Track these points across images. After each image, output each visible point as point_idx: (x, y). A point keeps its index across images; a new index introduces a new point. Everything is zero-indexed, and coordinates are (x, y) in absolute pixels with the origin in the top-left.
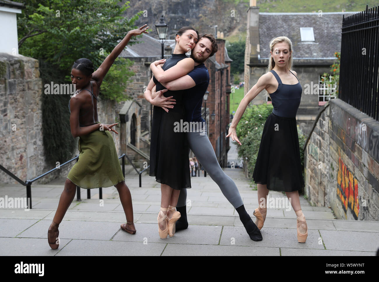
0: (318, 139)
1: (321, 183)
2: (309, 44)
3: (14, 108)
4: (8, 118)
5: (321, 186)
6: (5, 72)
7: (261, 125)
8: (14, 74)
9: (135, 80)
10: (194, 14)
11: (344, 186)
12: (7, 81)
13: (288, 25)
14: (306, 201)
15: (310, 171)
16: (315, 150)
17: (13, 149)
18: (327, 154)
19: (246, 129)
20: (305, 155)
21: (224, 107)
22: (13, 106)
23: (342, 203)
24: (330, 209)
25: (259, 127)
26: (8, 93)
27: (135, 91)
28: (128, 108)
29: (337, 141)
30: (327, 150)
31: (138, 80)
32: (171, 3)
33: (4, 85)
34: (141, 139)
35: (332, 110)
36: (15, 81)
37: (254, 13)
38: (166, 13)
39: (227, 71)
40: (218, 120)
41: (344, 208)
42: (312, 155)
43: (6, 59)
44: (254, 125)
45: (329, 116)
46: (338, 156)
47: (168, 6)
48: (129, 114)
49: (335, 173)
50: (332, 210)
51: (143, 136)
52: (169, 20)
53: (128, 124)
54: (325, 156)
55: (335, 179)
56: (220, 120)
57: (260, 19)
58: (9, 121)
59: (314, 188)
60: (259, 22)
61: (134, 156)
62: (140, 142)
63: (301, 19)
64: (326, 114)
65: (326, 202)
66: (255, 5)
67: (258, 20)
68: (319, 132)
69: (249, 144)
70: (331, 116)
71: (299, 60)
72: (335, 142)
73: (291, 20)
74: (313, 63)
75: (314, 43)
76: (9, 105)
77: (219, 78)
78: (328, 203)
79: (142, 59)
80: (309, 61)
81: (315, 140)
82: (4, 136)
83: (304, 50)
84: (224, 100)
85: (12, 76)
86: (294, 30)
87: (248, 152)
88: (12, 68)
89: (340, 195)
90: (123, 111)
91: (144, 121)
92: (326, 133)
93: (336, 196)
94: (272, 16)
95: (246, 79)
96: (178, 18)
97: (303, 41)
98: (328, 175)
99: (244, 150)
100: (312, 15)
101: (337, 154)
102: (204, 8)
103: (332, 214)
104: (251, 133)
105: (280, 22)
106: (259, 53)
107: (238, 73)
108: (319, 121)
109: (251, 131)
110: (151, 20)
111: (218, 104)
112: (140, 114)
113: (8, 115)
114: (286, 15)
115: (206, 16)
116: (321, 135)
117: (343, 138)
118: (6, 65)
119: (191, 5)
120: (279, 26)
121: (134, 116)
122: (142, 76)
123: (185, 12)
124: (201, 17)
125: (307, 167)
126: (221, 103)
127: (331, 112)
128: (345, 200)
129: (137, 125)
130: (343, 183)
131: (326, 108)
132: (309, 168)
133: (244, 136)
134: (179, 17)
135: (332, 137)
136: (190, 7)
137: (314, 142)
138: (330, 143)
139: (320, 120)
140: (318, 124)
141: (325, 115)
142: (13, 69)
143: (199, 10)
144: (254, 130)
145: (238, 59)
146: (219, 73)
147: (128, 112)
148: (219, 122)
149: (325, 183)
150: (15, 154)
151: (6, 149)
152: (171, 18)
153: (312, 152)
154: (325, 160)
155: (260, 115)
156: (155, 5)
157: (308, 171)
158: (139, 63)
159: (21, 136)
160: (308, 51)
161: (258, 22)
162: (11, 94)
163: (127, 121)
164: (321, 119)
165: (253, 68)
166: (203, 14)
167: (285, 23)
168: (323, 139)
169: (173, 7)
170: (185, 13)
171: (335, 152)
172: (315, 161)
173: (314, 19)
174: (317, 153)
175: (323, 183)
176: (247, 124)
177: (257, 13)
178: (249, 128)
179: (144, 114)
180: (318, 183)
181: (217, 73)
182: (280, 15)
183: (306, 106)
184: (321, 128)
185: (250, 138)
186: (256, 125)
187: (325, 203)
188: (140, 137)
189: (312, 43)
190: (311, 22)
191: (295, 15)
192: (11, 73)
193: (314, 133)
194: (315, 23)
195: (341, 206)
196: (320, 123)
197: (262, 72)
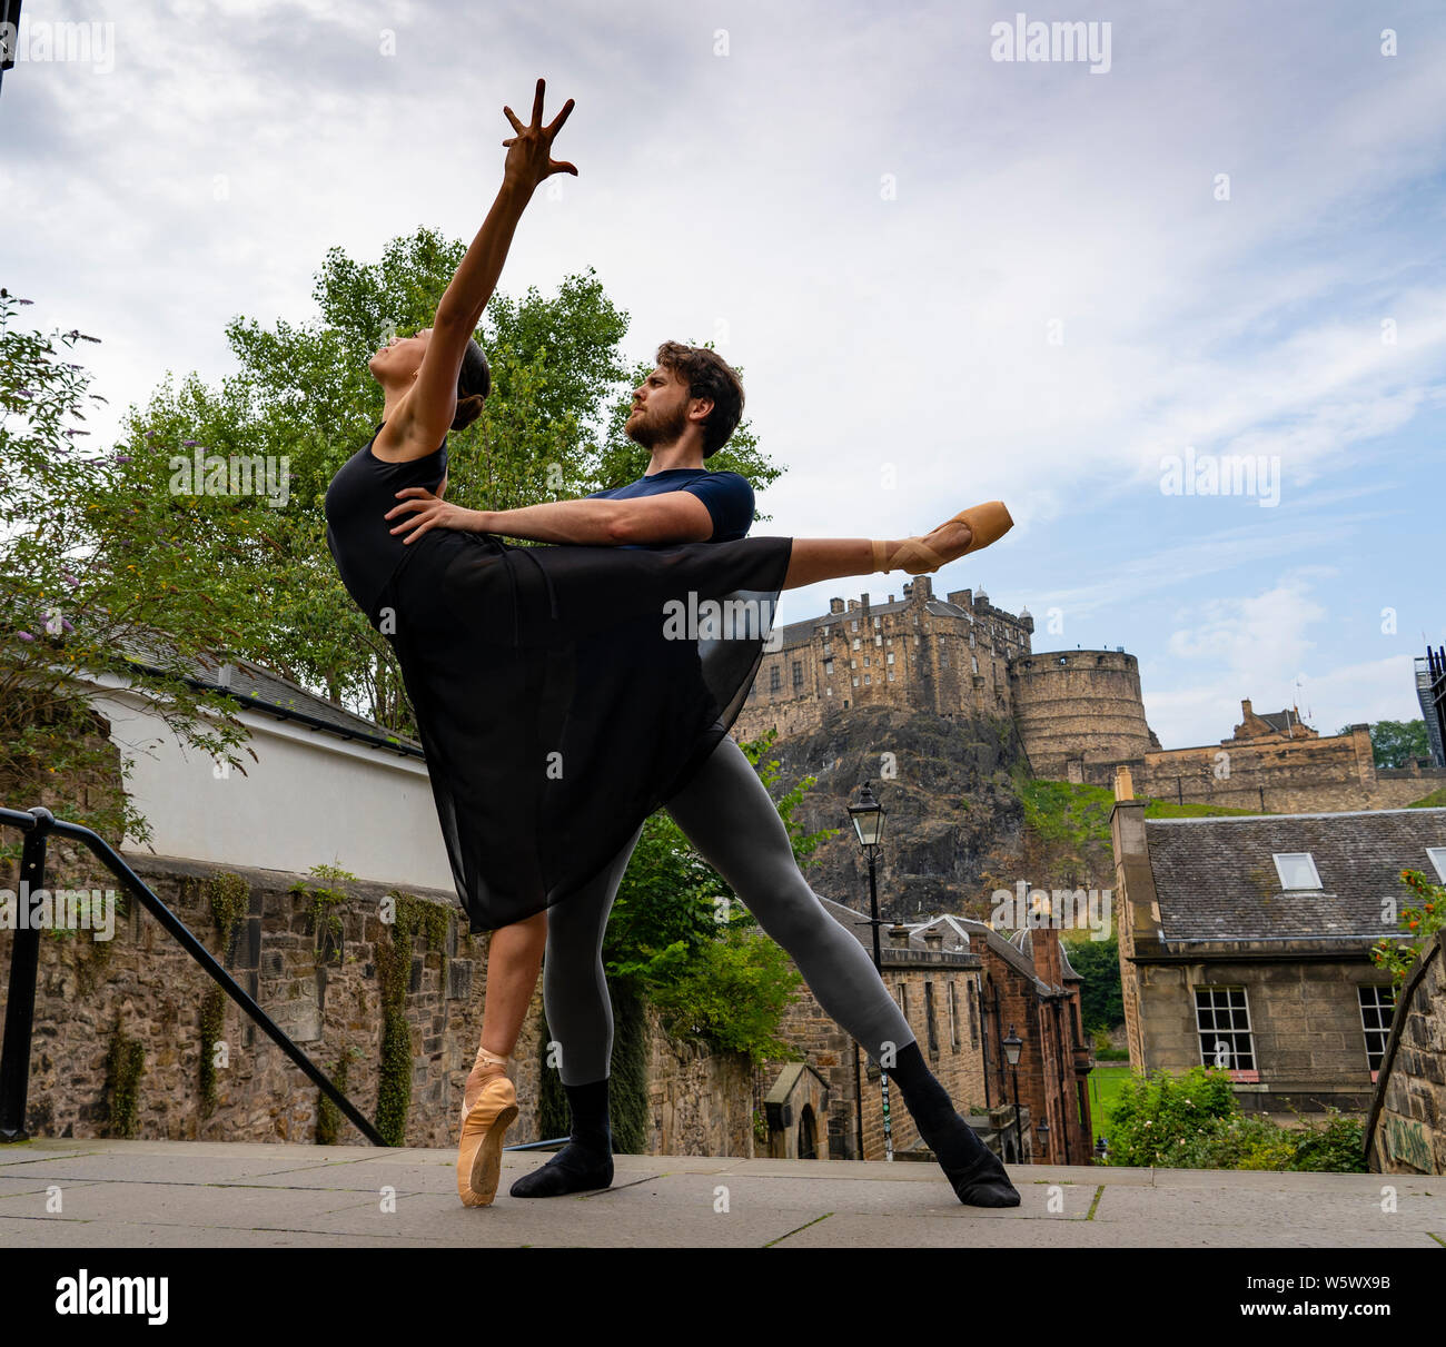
0: (1415, 1090)
2: (1308, 898)
3: (462, 1041)
4: (443, 1065)
6: (444, 933)
7: (1196, 1131)
8: (468, 945)
9: (810, 1013)
10: (968, 871)
12: (447, 962)
13: (1236, 849)
16: (1412, 1136)
19: (1148, 1145)
21: (1073, 1110)
22: (460, 1034)
25: (1190, 1136)
26: (448, 994)
27: (809, 1043)
28: (790, 1084)
33: (438, 971)
36: (469, 964)
37: (1130, 818)
38: (893, 873)
39: (1073, 1006)
40: (1060, 1153)
42: (1404, 1158)
44: (1173, 1130)
47: (897, 855)
48: (792, 1103)
52: (903, 888)
53: (791, 1135)
56: (1064, 1150)
57: (1149, 836)
58: (445, 1075)
60: (1149, 844)
63: (1269, 830)
66: (1131, 797)
67: (1144, 837)
68: (1417, 1062)
71: (1284, 941)
73: (1242, 836)
74: (1329, 951)
75: (1324, 895)
76: (448, 1029)
77: (1049, 1026)
81: (1403, 1100)
82: (428, 1118)
83: (1294, 915)
84: (1072, 1093)
85: (462, 950)
86: (1255, 862)
90: (776, 1094)
91: (838, 1132)
94: (1184, 825)
95: (1130, 1017)
96: (926, 885)
97: (1287, 891)
100: (1303, 820)
102: (993, 855)
105: (1210, 840)
106: (1161, 925)
107: (1104, 1027)
108: (1408, 1025)
109: (1165, 1151)
110: (854, 891)
111: (1055, 1101)
112: (824, 1108)
113: (445, 1057)
115: (999, 876)
116: (1428, 1069)
118: (446, 913)
119: (958, 850)
120: (1209, 851)
121: (808, 1112)
123: (944, 867)
124: (987, 879)
126: (1061, 1100)
129: (817, 1140)
134: (929, 880)
136: (956, 854)
137: (1403, 1107)
139: (1414, 1020)
140: (1406, 1037)
141: (1430, 992)
143: (980, 863)
144: (1175, 1146)
145: (1099, 986)
146: (1047, 1009)
147: (788, 1096)
152: (908, 885)
153: (1399, 1147)
155: (1188, 1102)
160: (1307, 916)
161: (1145, 842)
162: (456, 999)
163: (789, 1124)
164: (1415, 1012)
165: (1146, 968)
166: (991, 871)
167: (1226, 843)
169: (909, 855)
170: (944, 872)
173: (1310, 830)
174: (1424, 1146)
176: (1150, 1131)
177: (1139, 819)
178: (1160, 1141)
179: (837, 1112)
181: (1042, 1007)
182: (1208, 824)
183: (1332, 1083)
186: (1179, 1131)
189: (1316, 895)
190: (1299, 837)
191: (1251, 822)
192: (460, 942)
193: (1395, 1077)
194: (1315, 840)
196: (1415, 1030)
197: (1178, 981)
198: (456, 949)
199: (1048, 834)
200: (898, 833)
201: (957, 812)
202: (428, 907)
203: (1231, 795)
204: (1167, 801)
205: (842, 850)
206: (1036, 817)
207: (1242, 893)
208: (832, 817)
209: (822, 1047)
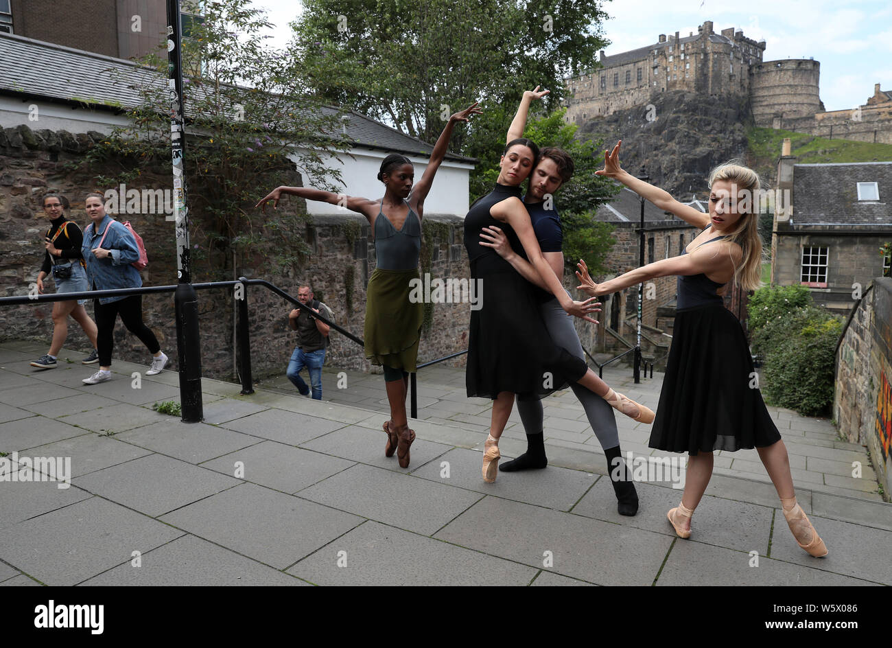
0: (855, 338)
1: (855, 406)
2: (870, 205)
5: (855, 409)
6: (448, 235)
7: (787, 313)
9: (623, 250)
11: (885, 417)
12: (450, 247)
13: (839, 180)
14: (833, 428)
15: (842, 385)
16: (850, 354)
17: (454, 326)
18: (866, 362)
19: (764, 318)
20: (836, 360)
23: (881, 444)
24: (864, 449)
25: (784, 315)
26: (450, 260)
29: (879, 342)
30: (866, 356)
31: (626, 250)
32: (686, 160)
33: (446, 251)
34: (625, 323)
35: (876, 295)
36: (459, 247)
37: (787, 164)
38: (679, 172)
41: (883, 452)
42: (847, 361)
43: (450, 221)
45: (873, 304)
46: (880, 368)
47: (682, 164)
49: (875, 393)
50: (868, 450)
51: (629, 319)
52: (683, 179)
53: (609, 303)
54: (864, 366)
55: (875, 403)
57: (795, 172)
59: (846, 412)
60: (794, 176)
61: (614, 343)
62: (624, 326)
63: (858, 170)
64: (869, 302)
65: (861, 435)
66: (789, 154)
67: (793, 173)
68: (857, 327)
69: (767, 338)
70: (875, 303)
71: (853, 226)
72: (877, 345)
73: (843, 173)
74: (874, 231)
75: (879, 203)
78: (864, 438)
79: (633, 225)
80: (868, 227)
81: (850, 339)
82: (443, 309)
83: (861, 213)
85: (456, 241)
86: (847, 186)
87: (765, 349)
88: (456, 231)
89: (879, 431)
92: (866, 330)
93: (874, 430)
94: (815, 167)
95: (773, 252)
97: (860, 201)
98: (866, 395)
99: (759, 345)
100: (878, 165)
101: (879, 364)
103: (867, 457)
104: (771, 324)
105: (826, 175)
106: (793, 216)
108: (857, 311)
109: (771, 321)
110: (660, 181)
114: (836, 166)
116: (860, 332)
117: (889, 340)
118: (450, 228)
119: (712, 161)
120: (825, 180)
122: (631, 245)
125: (838, 379)
127: (874, 297)
128: (886, 440)
129: (620, 305)
130: (885, 412)
131: (868, 291)
132: (841, 380)
133: (762, 327)
134: (696, 176)
135: (875, 336)
136: (711, 164)
137: (850, 342)
138: (872, 346)
139: (860, 310)
140: (856, 315)
141: (867, 303)
142: (458, 233)
148: (738, 307)
149: (862, 407)
150: (456, 331)
151: (446, 324)
152: (685, 178)
153: (846, 356)
154: (864, 372)
155: (786, 300)
156: (666, 162)
157: (840, 385)
158: (629, 229)
159: (464, 310)
160: (867, 214)
162: (454, 262)
164: (860, 307)
165: (781, 237)
167: (834, 177)
168: (863, 338)
169: (688, 164)
170: (704, 172)
171: (877, 360)
172: (849, 370)
173: (880, 170)
174: (853, 360)
175: (859, 406)
176: (766, 311)
177: (791, 165)
178: (770, 316)
180: (852, 404)
182: (828, 167)
184: (860, 322)
185: (768, 330)
186: (779, 312)
187: (859, 436)
188: (624, 320)
189: (875, 203)
190: (871, 175)
191: (849, 166)
192: (456, 237)
193: (850, 328)
194: (881, 176)
195: (880, 450)
196: (859, 314)
197: (796, 242)
198: (453, 241)
199: (758, 154)
200: (683, 153)
201: (714, 143)
202: (440, 225)
203: (858, 134)
204: (823, 137)
205: (655, 161)
206: (753, 146)
207: (836, 202)
208: (651, 145)
209: (627, 265)
